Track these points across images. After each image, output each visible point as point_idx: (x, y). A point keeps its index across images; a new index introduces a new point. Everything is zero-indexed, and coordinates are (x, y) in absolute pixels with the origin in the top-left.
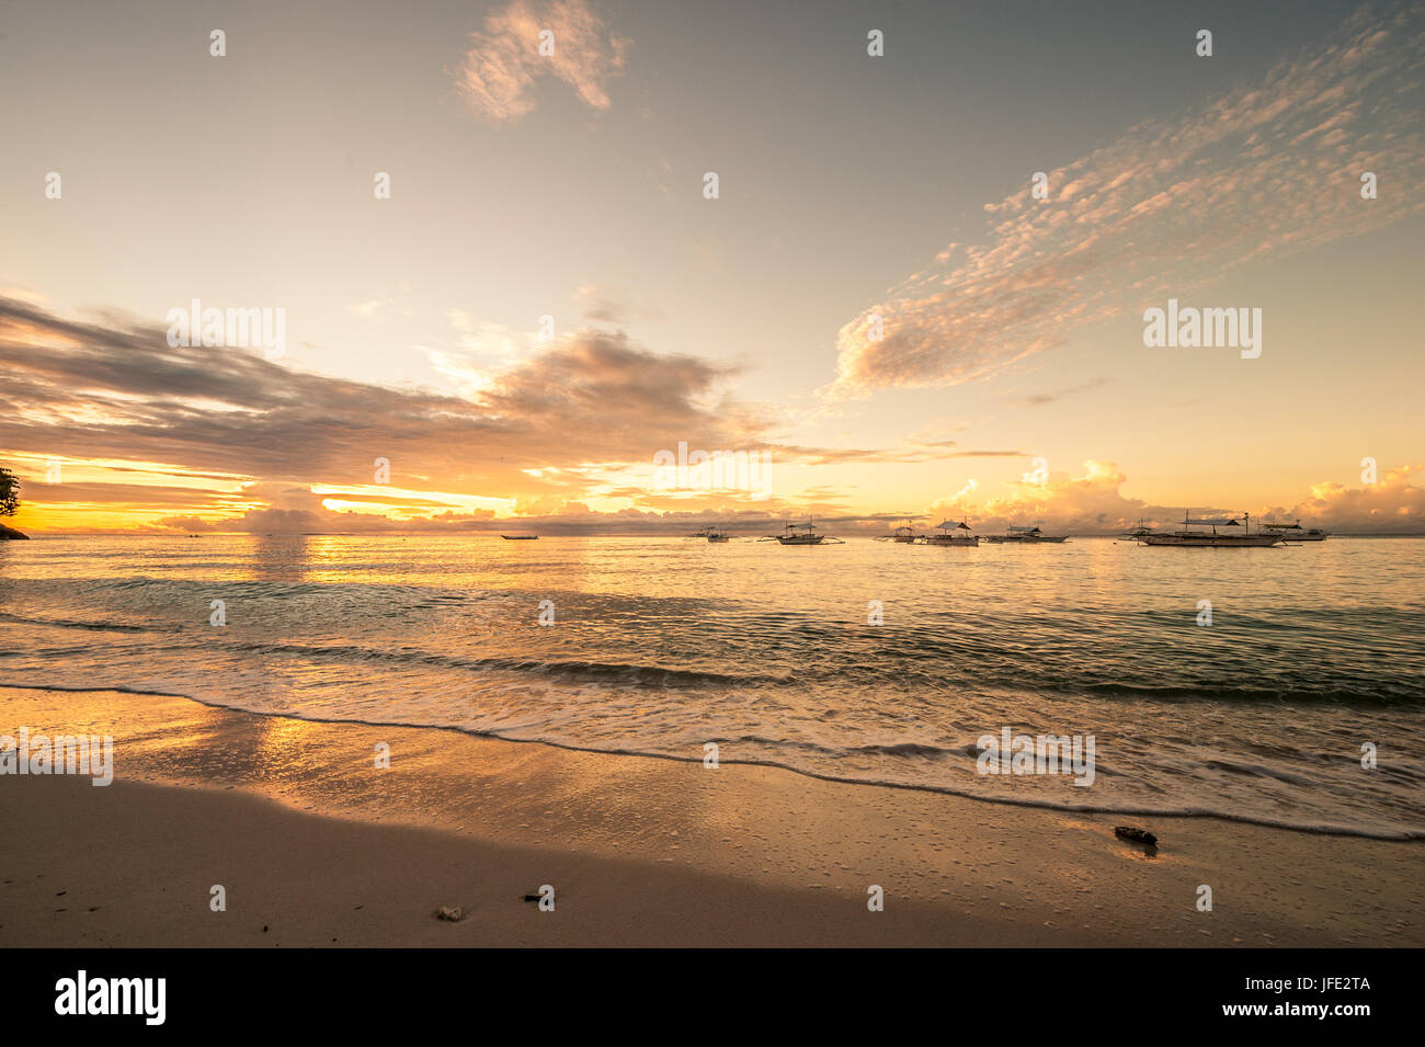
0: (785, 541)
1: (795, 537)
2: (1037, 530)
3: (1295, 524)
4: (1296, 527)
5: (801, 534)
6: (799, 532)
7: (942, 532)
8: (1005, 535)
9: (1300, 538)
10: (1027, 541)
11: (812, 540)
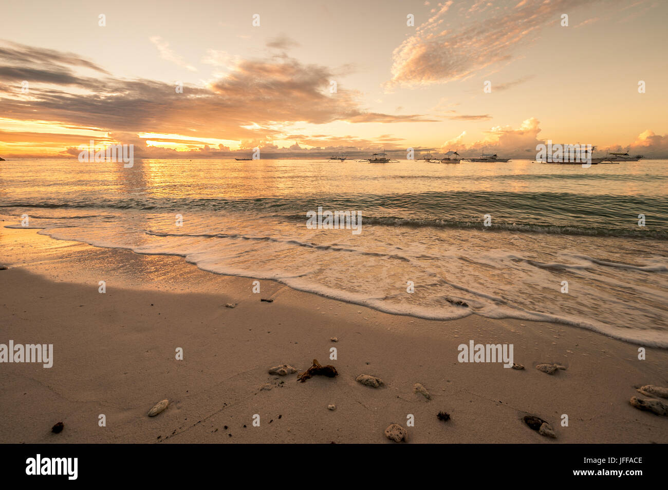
0: (371, 161)
1: (376, 160)
2: (495, 156)
3: (626, 153)
4: (626, 154)
5: (380, 158)
6: (379, 157)
7: (447, 157)
8: (479, 158)
9: (625, 160)
10: (490, 161)
11: (384, 161)
